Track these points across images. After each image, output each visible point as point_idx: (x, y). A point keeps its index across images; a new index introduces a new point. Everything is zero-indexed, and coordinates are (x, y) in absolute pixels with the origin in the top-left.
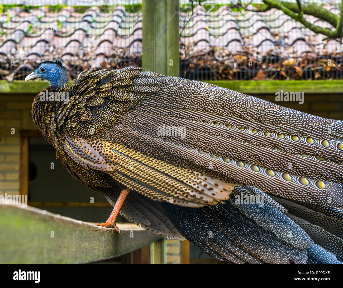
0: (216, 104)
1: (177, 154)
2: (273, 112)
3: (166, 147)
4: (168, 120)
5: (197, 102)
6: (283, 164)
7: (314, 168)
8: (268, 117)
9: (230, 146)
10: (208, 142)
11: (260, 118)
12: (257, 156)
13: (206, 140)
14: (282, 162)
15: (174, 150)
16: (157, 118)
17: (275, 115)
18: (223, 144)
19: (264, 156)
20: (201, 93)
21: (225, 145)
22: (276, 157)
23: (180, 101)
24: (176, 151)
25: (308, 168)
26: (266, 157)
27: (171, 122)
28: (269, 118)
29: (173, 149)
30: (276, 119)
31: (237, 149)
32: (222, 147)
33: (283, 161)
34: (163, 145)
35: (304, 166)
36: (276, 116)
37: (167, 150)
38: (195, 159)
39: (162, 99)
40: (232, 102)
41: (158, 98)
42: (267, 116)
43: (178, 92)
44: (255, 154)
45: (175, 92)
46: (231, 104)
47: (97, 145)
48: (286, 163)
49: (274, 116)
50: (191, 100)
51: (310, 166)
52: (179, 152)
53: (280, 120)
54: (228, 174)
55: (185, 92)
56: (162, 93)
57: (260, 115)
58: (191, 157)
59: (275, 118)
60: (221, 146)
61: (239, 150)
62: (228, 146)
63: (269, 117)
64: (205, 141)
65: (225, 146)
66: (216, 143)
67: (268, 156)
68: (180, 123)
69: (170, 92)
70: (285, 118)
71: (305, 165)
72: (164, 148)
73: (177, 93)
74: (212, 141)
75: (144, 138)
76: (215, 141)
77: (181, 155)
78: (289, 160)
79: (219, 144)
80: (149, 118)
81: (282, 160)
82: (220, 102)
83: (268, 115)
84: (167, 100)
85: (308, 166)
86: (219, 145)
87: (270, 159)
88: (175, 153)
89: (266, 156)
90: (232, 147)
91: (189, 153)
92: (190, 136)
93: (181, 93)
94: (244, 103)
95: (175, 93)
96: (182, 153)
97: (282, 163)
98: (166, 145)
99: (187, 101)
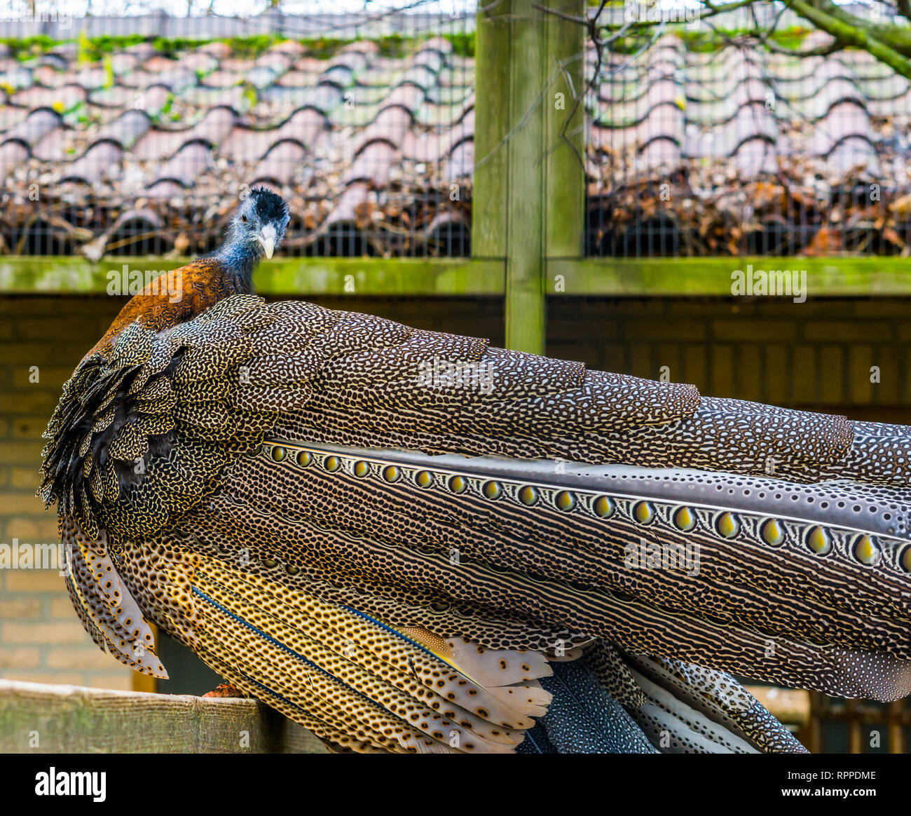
0: (490, 426)
1: (393, 572)
2: (663, 436)
3: (361, 553)
4: (351, 490)
5: (432, 424)
6: (696, 599)
7: (788, 610)
8: (653, 450)
9: (536, 552)
10: (471, 545)
11: (628, 456)
12: (617, 578)
13: (465, 541)
14: (691, 593)
15: (383, 560)
16: (320, 484)
17: (673, 445)
18: (514, 548)
19: (639, 577)
20: (438, 395)
21: (520, 551)
22: (672, 581)
23: (384, 426)
24: (389, 564)
25: (770, 611)
26: (645, 580)
27: (359, 497)
28: (655, 453)
29: (380, 557)
30: (675, 454)
31: (558, 561)
32: (514, 557)
33: (693, 590)
34: (350, 550)
35: (756, 604)
36: (675, 447)
37: (365, 564)
38: (446, 581)
39: (331, 421)
40: (537, 416)
41: (320, 417)
42: (647, 449)
43: (371, 396)
44: (610, 575)
45: (365, 397)
46: (534, 422)
47: (153, 571)
48: (703, 595)
49: (669, 447)
50: (415, 421)
51: (776, 604)
52: (397, 566)
53: (688, 455)
54: (546, 614)
55: (393, 395)
56: (327, 402)
57: (627, 448)
58: (433, 576)
59: (673, 451)
60: (508, 554)
61: (563, 566)
62: (531, 553)
63: (656, 450)
64: (463, 544)
65: (520, 555)
66: (493, 548)
67: (649, 578)
68: (385, 497)
69: (351, 399)
70: (702, 449)
71: (760, 601)
72: (355, 557)
73: (370, 400)
74: (482, 544)
75: (296, 533)
76: (492, 542)
77: (405, 573)
78: (711, 588)
79: (504, 550)
80: (296, 483)
81: (691, 586)
82: (500, 421)
83: (652, 447)
84: (346, 425)
85: (770, 603)
86: (503, 553)
87: (656, 586)
88: (388, 570)
89: (643, 576)
90: (541, 554)
91: (426, 567)
92: (418, 531)
93: (381, 401)
94: (573, 416)
95: (365, 401)
96: (408, 567)
97: (691, 597)
98: (360, 549)
99: (403, 424)
